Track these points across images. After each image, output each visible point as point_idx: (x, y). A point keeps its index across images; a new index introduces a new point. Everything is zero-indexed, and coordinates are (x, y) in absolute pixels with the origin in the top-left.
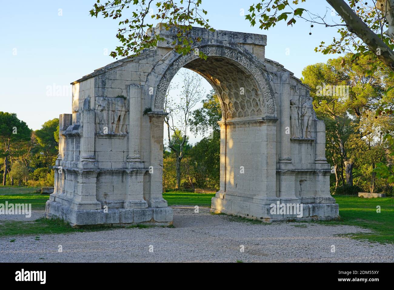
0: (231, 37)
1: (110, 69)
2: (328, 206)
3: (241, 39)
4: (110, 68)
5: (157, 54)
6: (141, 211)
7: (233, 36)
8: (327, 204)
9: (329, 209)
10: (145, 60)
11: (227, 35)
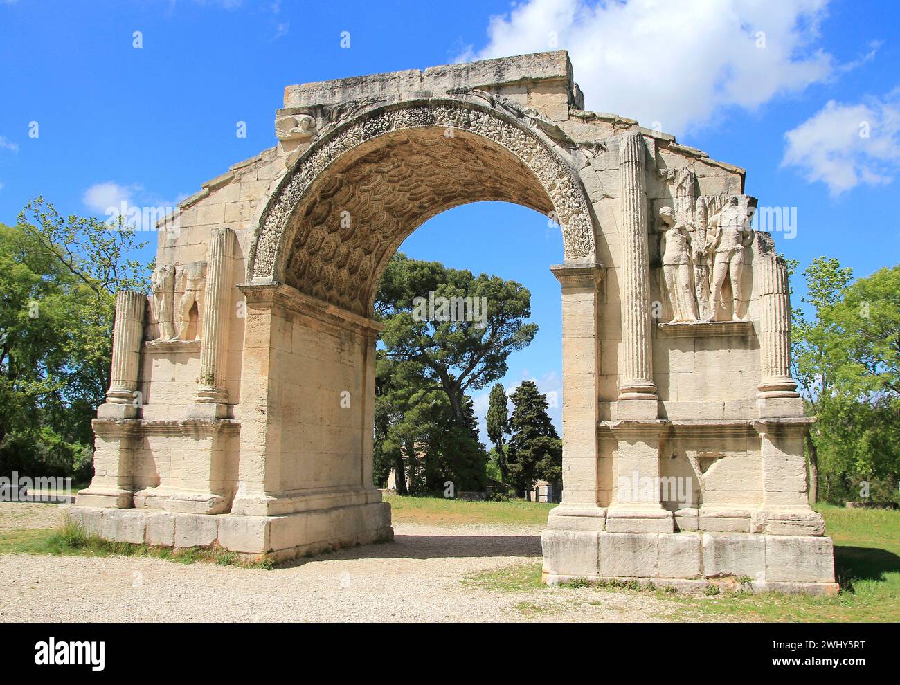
0: (459, 76)
1: (186, 206)
2: (783, 543)
3: (490, 75)
4: (186, 203)
5: (278, 155)
6: (190, 520)
7: (464, 73)
8: (775, 537)
9: (789, 555)
10: (254, 173)
11: (448, 76)
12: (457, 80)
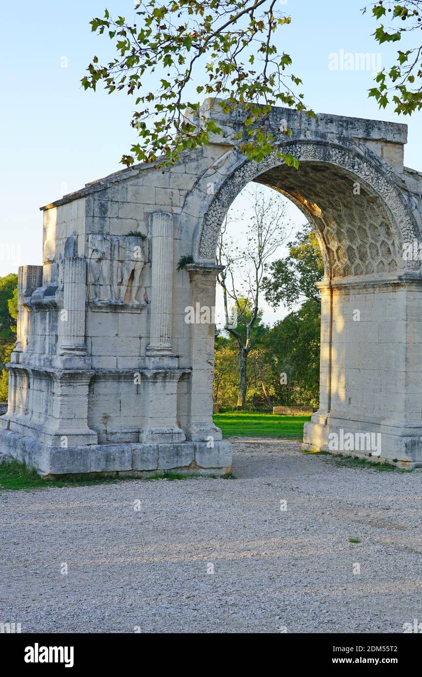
0: (342, 126)
3: (361, 131)
4: (116, 180)
5: (204, 155)
6: (172, 448)
7: (345, 124)
10: (182, 166)
11: (334, 123)
12: (340, 129)
